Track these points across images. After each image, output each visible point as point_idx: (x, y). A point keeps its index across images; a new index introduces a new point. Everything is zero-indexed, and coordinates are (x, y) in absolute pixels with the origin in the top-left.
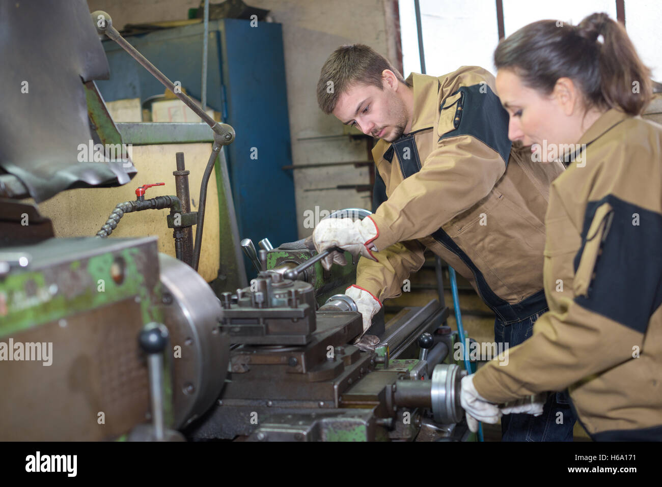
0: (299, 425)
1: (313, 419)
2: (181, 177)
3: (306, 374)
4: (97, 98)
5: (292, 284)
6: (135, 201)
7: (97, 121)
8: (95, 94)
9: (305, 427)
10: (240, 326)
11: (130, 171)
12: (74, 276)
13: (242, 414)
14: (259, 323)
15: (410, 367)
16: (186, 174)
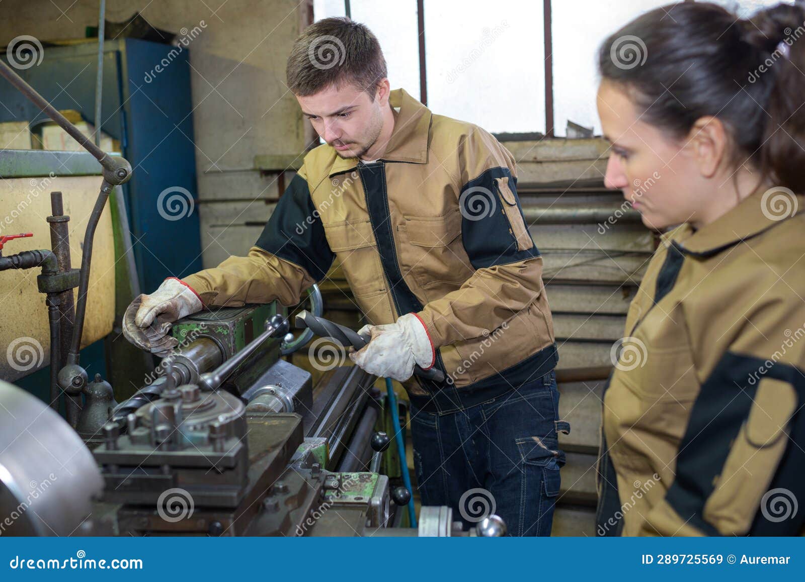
2: (58, 224)
10: (131, 476)
14: (162, 472)
16: (65, 220)
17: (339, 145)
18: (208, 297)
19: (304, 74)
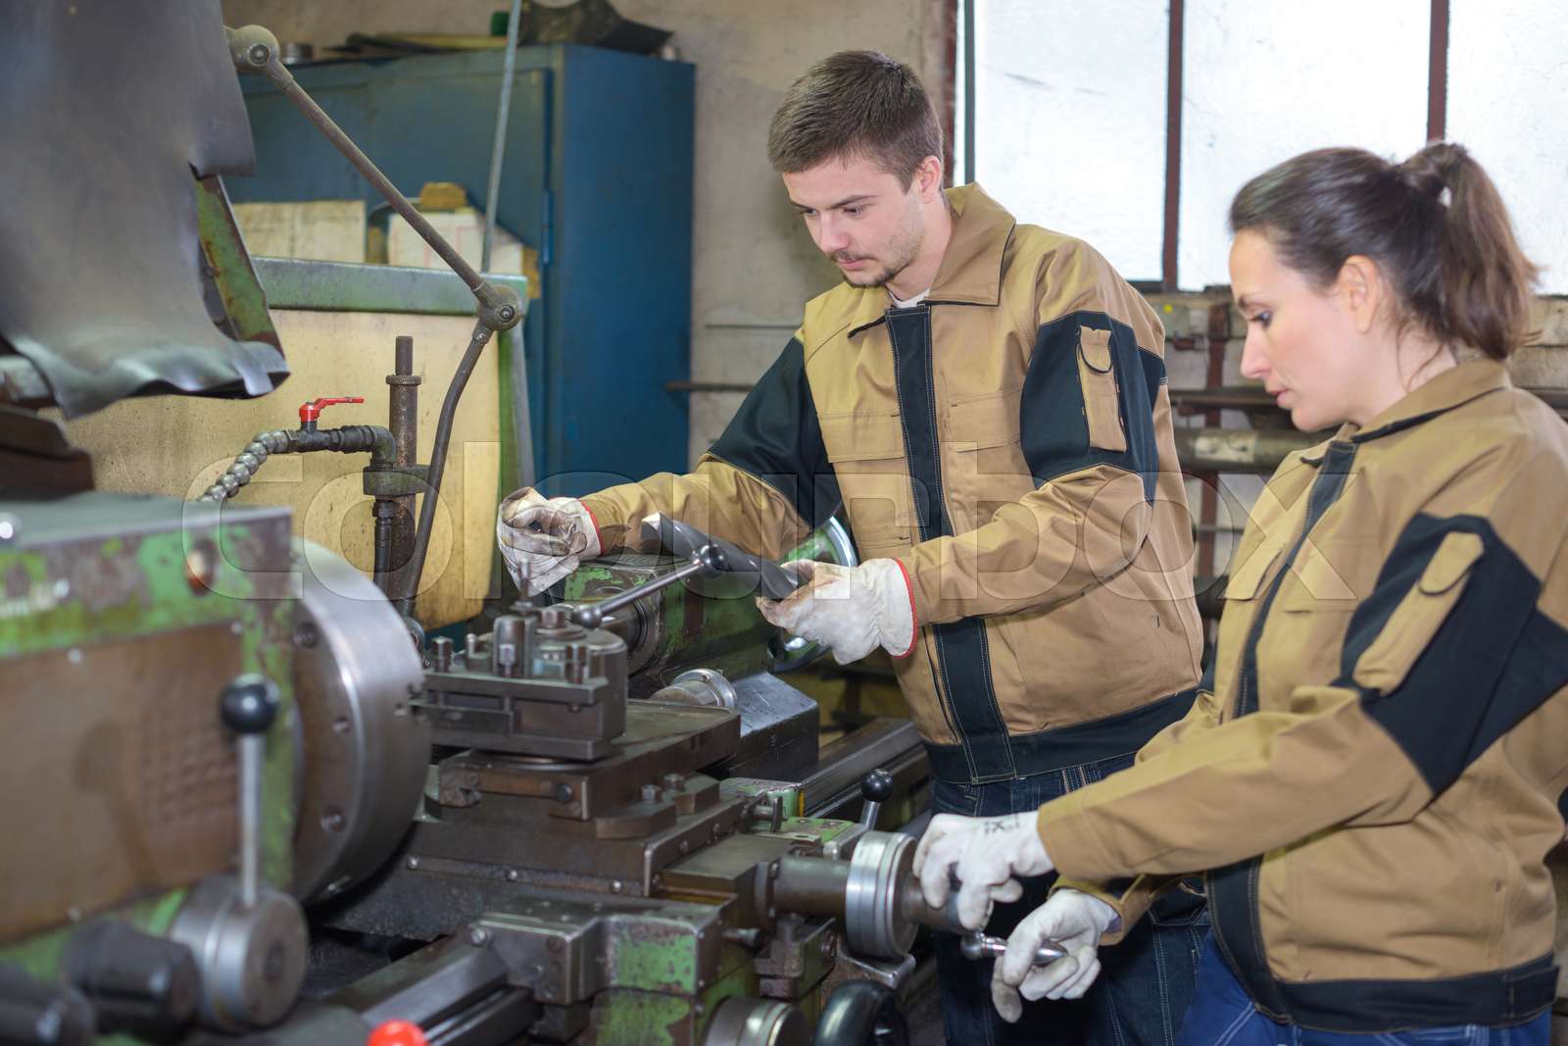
0: (561, 922)
1: (595, 914)
2: (403, 388)
3: (588, 820)
4: (223, 211)
5: (581, 634)
6: (295, 430)
7: (221, 260)
8: (219, 203)
9: (574, 926)
10: (462, 709)
11: (275, 369)
12: (108, 568)
13: (455, 891)
14: (502, 707)
15: (826, 834)
16: (413, 383)
17: (843, 261)
18: (613, 533)
19: (794, 135)
